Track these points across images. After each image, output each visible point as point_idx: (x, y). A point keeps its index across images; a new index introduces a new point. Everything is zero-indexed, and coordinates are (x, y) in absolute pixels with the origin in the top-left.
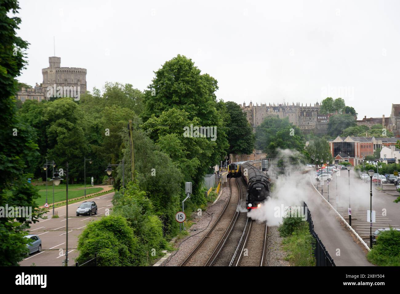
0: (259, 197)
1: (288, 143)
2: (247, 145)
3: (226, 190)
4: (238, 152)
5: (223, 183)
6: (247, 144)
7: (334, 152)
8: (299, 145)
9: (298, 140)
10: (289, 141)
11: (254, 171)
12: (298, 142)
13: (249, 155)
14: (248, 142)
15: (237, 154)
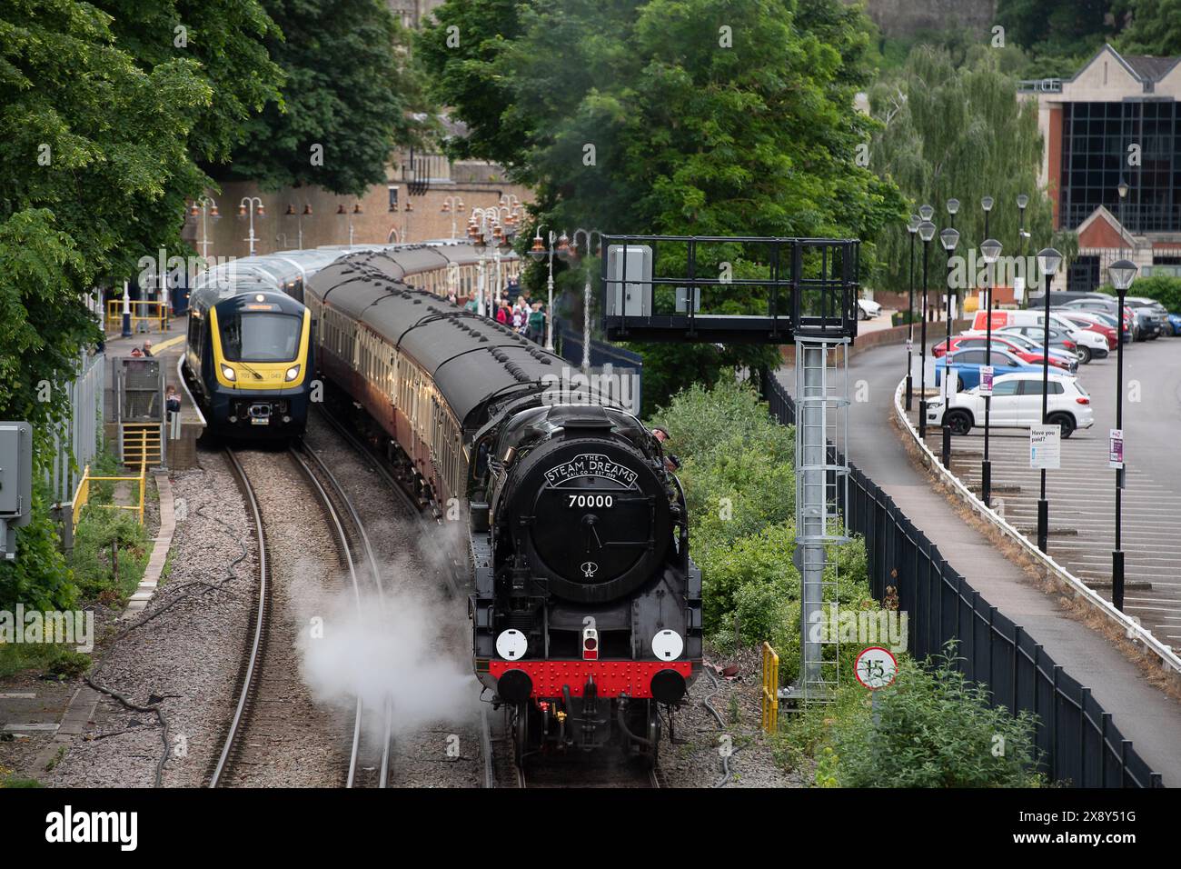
0: (589, 573)
1: (740, 100)
2: (337, 113)
3: (206, 495)
4: (262, 168)
5: (176, 434)
6: (343, 105)
7: (1064, 182)
8: (827, 121)
9: (820, 80)
10: (742, 87)
11: (475, 343)
12: (818, 95)
13: (350, 201)
14: (346, 82)
15: (254, 186)
